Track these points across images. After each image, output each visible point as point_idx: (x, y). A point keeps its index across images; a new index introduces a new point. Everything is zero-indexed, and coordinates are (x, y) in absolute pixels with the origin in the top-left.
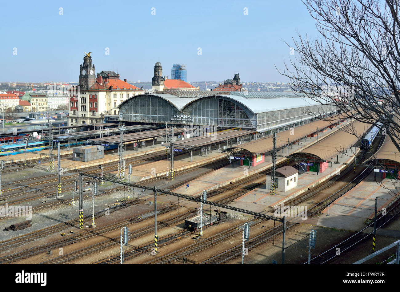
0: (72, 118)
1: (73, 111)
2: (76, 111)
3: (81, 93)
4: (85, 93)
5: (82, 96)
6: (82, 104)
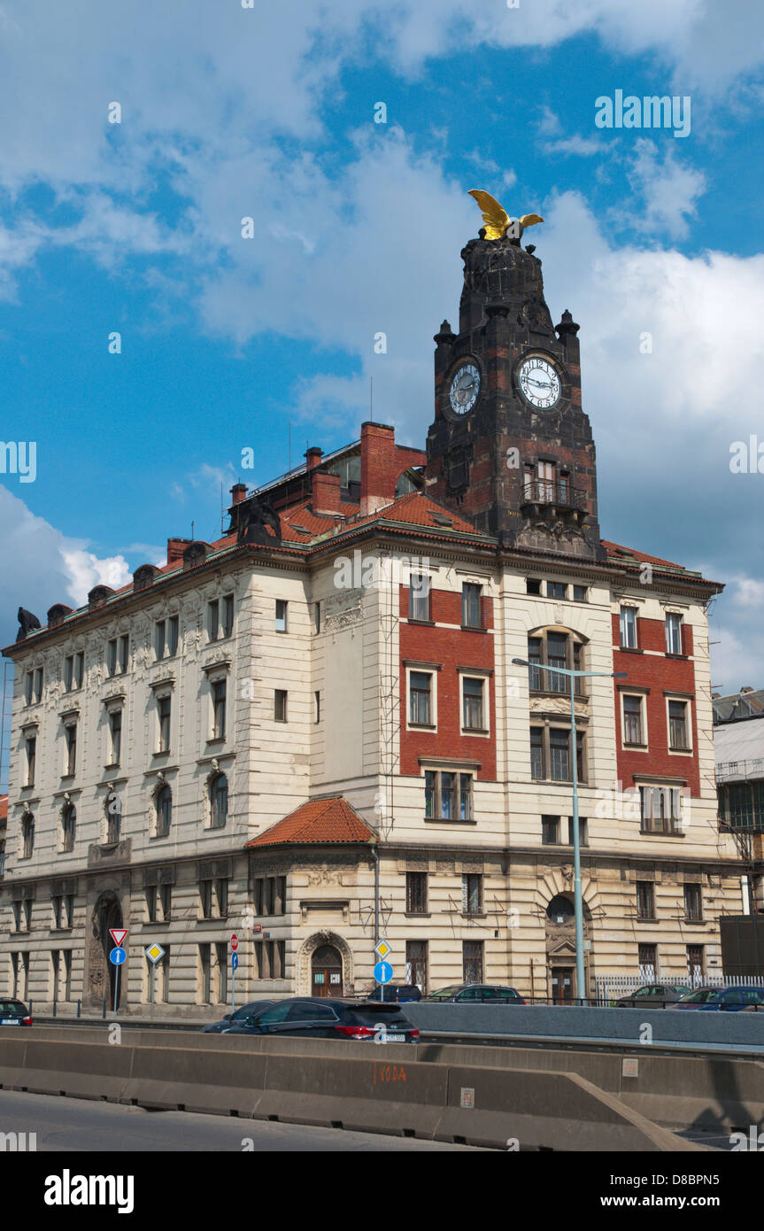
1: (431, 776)
2: (467, 778)
3: (533, 588)
4: (581, 593)
5: (547, 613)
6: (546, 705)
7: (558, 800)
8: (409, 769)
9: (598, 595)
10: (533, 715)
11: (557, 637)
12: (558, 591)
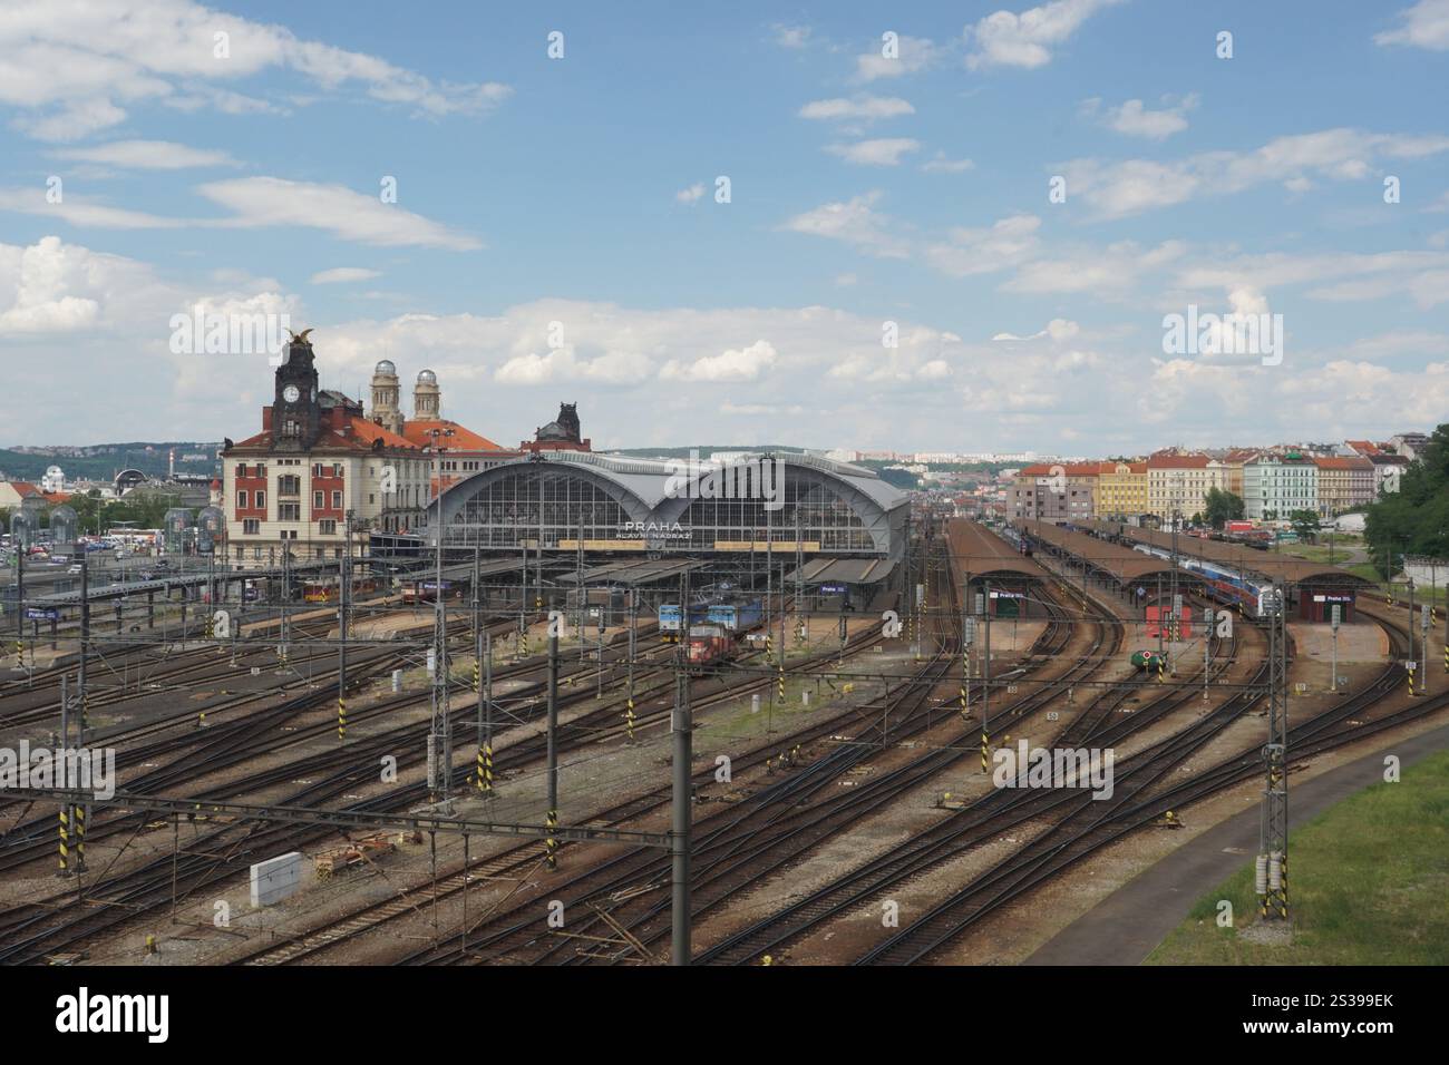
0: (240, 545)
1: (246, 521)
2: (257, 522)
3: (280, 462)
4: (298, 462)
5: (285, 470)
6: (283, 498)
7: (289, 526)
8: (238, 519)
9: (304, 461)
10: (279, 501)
11: (289, 477)
12: (289, 462)
